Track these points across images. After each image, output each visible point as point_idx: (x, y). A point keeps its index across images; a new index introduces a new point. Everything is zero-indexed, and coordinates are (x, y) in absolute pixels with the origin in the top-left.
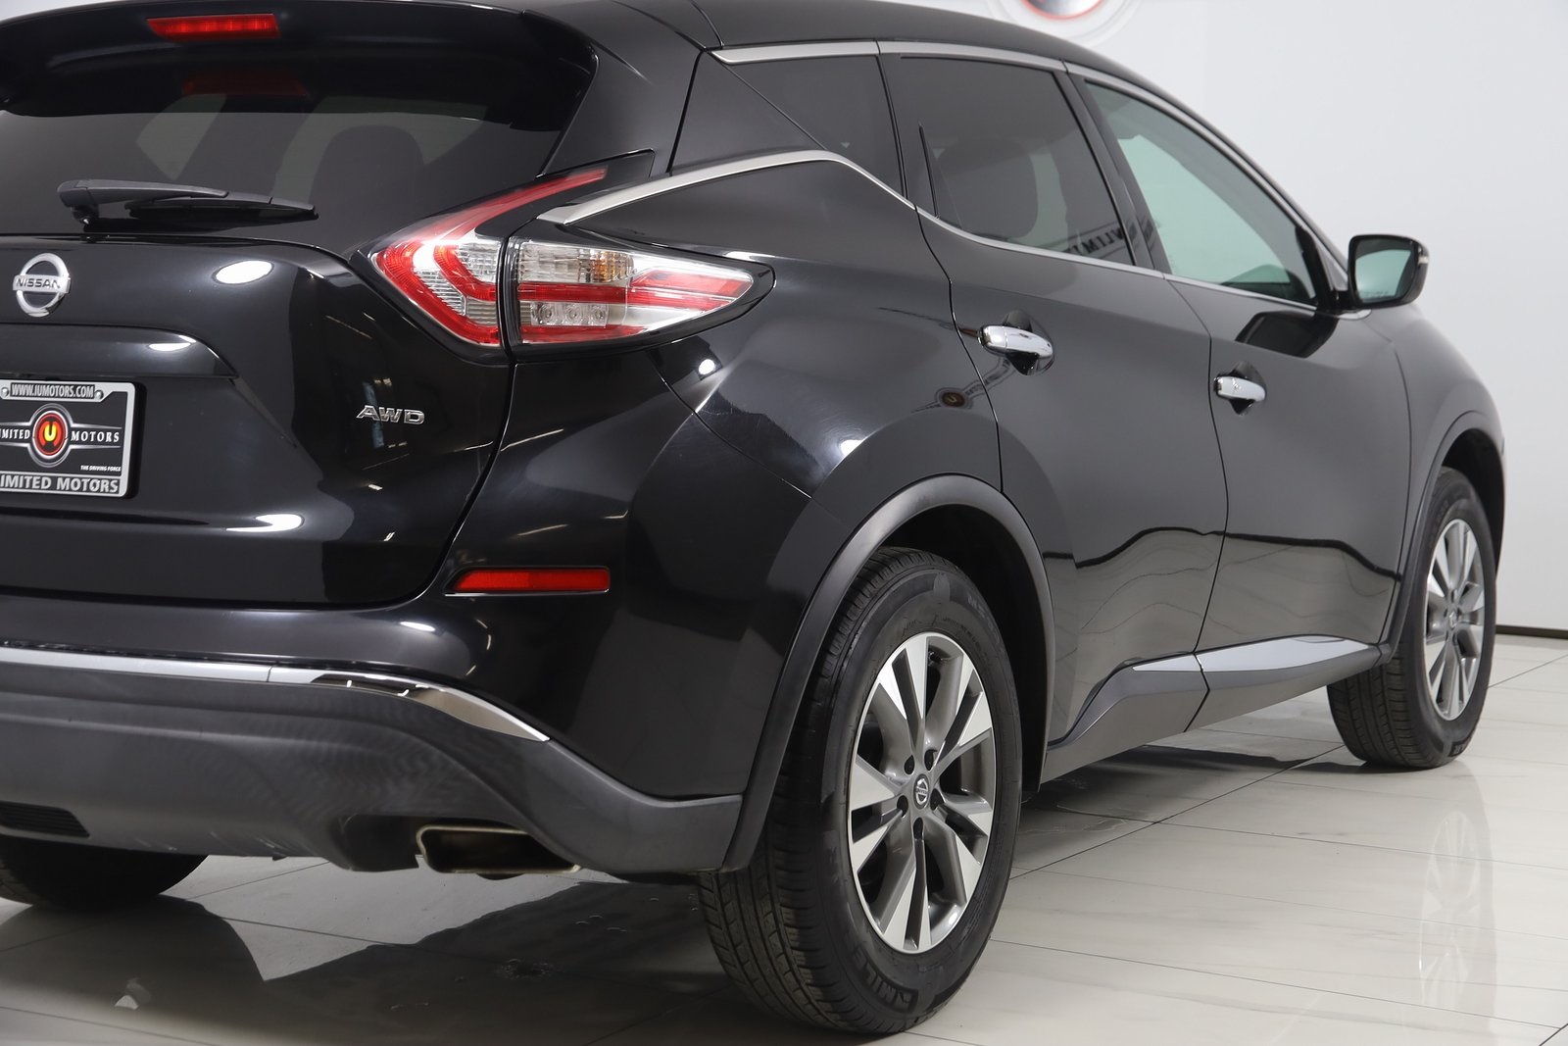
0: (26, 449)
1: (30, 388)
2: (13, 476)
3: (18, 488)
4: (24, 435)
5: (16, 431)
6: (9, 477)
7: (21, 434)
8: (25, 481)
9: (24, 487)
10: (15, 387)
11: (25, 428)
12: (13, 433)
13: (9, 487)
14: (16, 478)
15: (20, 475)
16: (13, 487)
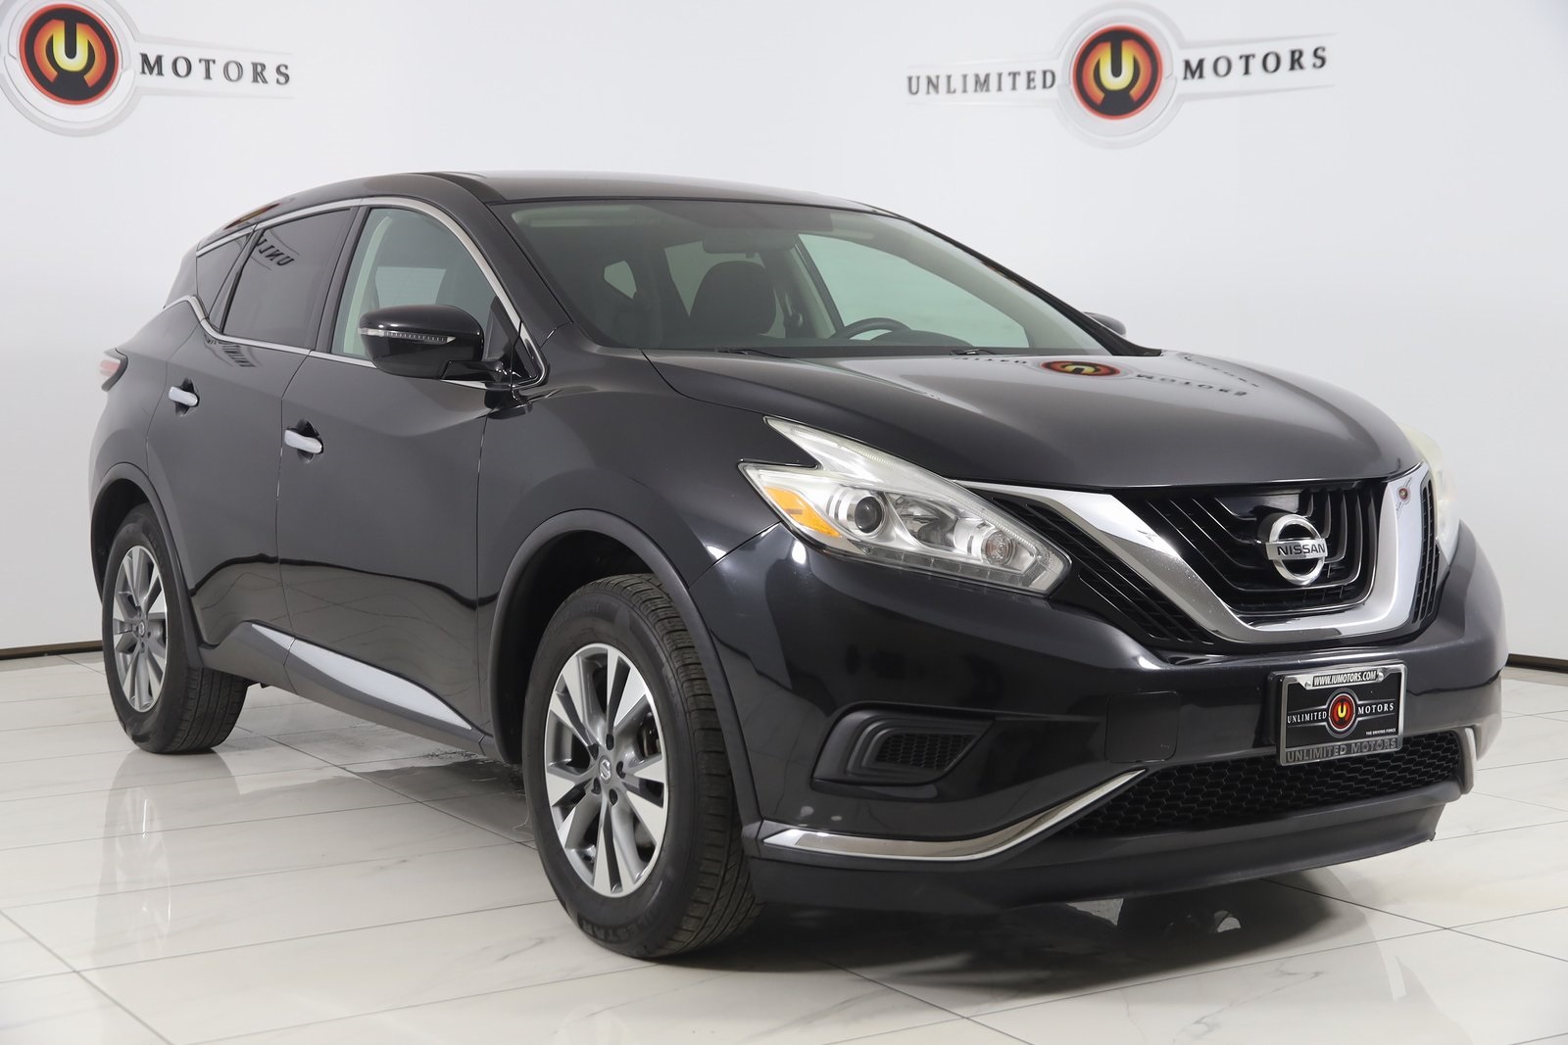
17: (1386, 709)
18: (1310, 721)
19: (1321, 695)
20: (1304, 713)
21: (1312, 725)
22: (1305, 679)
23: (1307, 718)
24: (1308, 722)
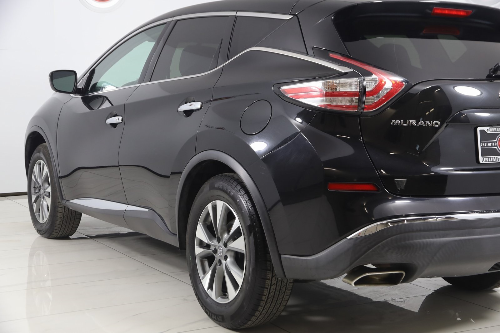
0: (496, 149)
1: (496, 129)
2: (494, 158)
3: (497, 161)
4: (495, 144)
5: (492, 143)
6: (493, 158)
7: (494, 144)
8: (498, 159)
9: (498, 161)
10: (491, 129)
11: (495, 142)
12: (491, 144)
13: (494, 161)
14: (495, 158)
15: (496, 157)
16: (495, 161)
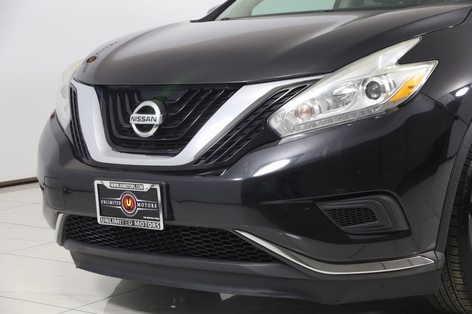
17: (153, 206)
18: (112, 205)
19: (117, 193)
20: (110, 200)
21: (114, 207)
22: (107, 184)
23: (111, 203)
24: (111, 205)
